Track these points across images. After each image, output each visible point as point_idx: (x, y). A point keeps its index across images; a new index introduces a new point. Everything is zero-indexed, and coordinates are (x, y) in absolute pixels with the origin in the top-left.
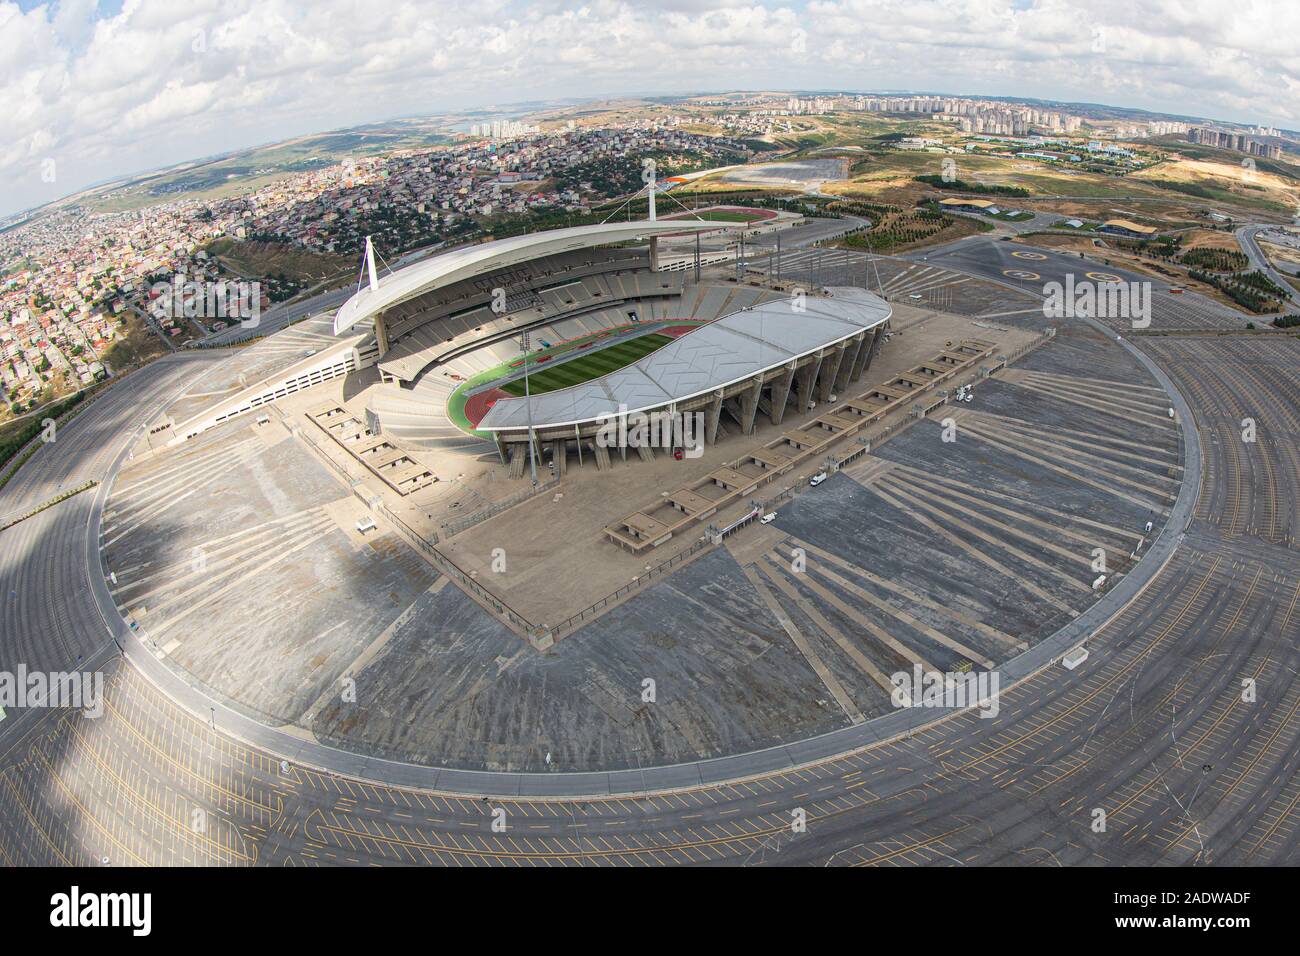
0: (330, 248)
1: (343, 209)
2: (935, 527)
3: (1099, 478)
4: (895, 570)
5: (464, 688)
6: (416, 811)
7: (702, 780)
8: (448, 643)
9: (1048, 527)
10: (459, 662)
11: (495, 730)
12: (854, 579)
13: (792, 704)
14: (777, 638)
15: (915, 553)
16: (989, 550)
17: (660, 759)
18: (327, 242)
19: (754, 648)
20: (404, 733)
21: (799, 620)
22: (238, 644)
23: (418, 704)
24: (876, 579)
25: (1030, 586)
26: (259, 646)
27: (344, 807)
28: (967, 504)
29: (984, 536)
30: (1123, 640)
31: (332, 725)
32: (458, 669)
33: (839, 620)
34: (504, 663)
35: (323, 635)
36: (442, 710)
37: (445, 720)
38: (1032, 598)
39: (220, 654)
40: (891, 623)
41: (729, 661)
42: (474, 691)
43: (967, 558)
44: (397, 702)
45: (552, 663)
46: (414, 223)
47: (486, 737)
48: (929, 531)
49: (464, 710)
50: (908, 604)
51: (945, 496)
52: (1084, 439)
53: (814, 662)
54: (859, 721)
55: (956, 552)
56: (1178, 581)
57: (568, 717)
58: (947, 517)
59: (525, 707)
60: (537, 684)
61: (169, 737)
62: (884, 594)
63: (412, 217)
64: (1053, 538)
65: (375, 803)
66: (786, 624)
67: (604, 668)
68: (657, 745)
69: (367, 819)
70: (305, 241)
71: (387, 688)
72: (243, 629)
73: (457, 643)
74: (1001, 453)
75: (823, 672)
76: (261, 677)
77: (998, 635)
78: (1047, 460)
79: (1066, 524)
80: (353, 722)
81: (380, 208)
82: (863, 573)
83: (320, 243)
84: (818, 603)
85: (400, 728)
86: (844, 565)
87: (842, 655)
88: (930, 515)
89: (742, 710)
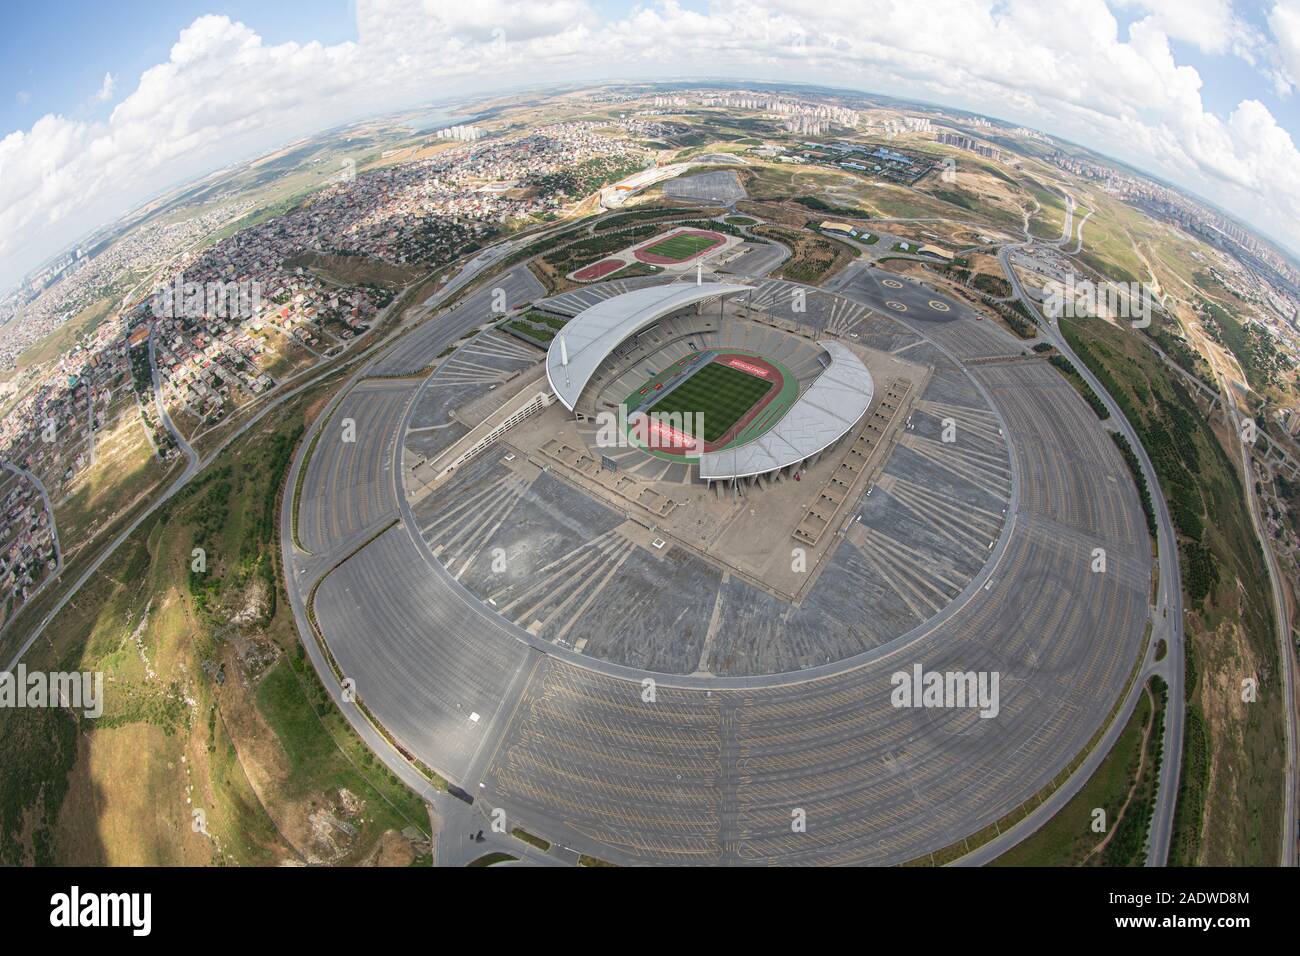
0: (403, 259)
1: (399, 226)
2: (924, 518)
3: (980, 481)
4: (915, 544)
5: (773, 633)
6: (782, 695)
7: (883, 655)
8: (751, 611)
9: (965, 513)
10: (763, 620)
11: (797, 650)
12: (903, 551)
13: (902, 617)
14: (885, 585)
15: (921, 534)
16: (948, 530)
17: (865, 650)
18: (398, 255)
19: (879, 592)
20: (757, 662)
21: (890, 575)
22: (629, 634)
23: (755, 646)
24: (911, 550)
25: (966, 548)
26: (643, 632)
27: (747, 702)
28: (933, 502)
29: (943, 521)
30: (1002, 575)
31: (719, 667)
32: (765, 624)
33: (904, 573)
34: (785, 617)
35: (680, 618)
36: (768, 646)
37: (772, 650)
38: (969, 555)
39: (621, 641)
40: (923, 573)
41: (872, 600)
42: (778, 634)
43: (940, 535)
44: (744, 646)
45: (805, 613)
46: (454, 233)
47: (794, 655)
48: (922, 521)
49: (779, 644)
50: (927, 563)
51: (923, 498)
52: (968, 454)
53: (903, 596)
54: (925, 621)
55: (936, 532)
56: (1018, 541)
57: (823, 637)
58: (926, 511)
59: (804, 637)
60: (804, 625)
61: (624, 697)
62: (916, 558)
63: (451, 228)
64: (969, 520)
65: (762, 698)
66: (886, 578)
67: (827, 611)
68: (862, 644)
69: (762, 705)
70: (381, 255)
71: (735, 641)
72: (625, 623)
73: (756, 610)
74: (936, 466)
75: (907, 600)
76: (659, 649)
77: (961, 575)
78: (958, 471)
79: (972, 511)
80: (729, 663)
81: (425, 223)
82: (906, 548)
83: (393, 256)
84: (894, 566)
85: (753, 660)
86: (896, 543)
87: (911, 591)
88: (920, 511)
89: (886, 623)
